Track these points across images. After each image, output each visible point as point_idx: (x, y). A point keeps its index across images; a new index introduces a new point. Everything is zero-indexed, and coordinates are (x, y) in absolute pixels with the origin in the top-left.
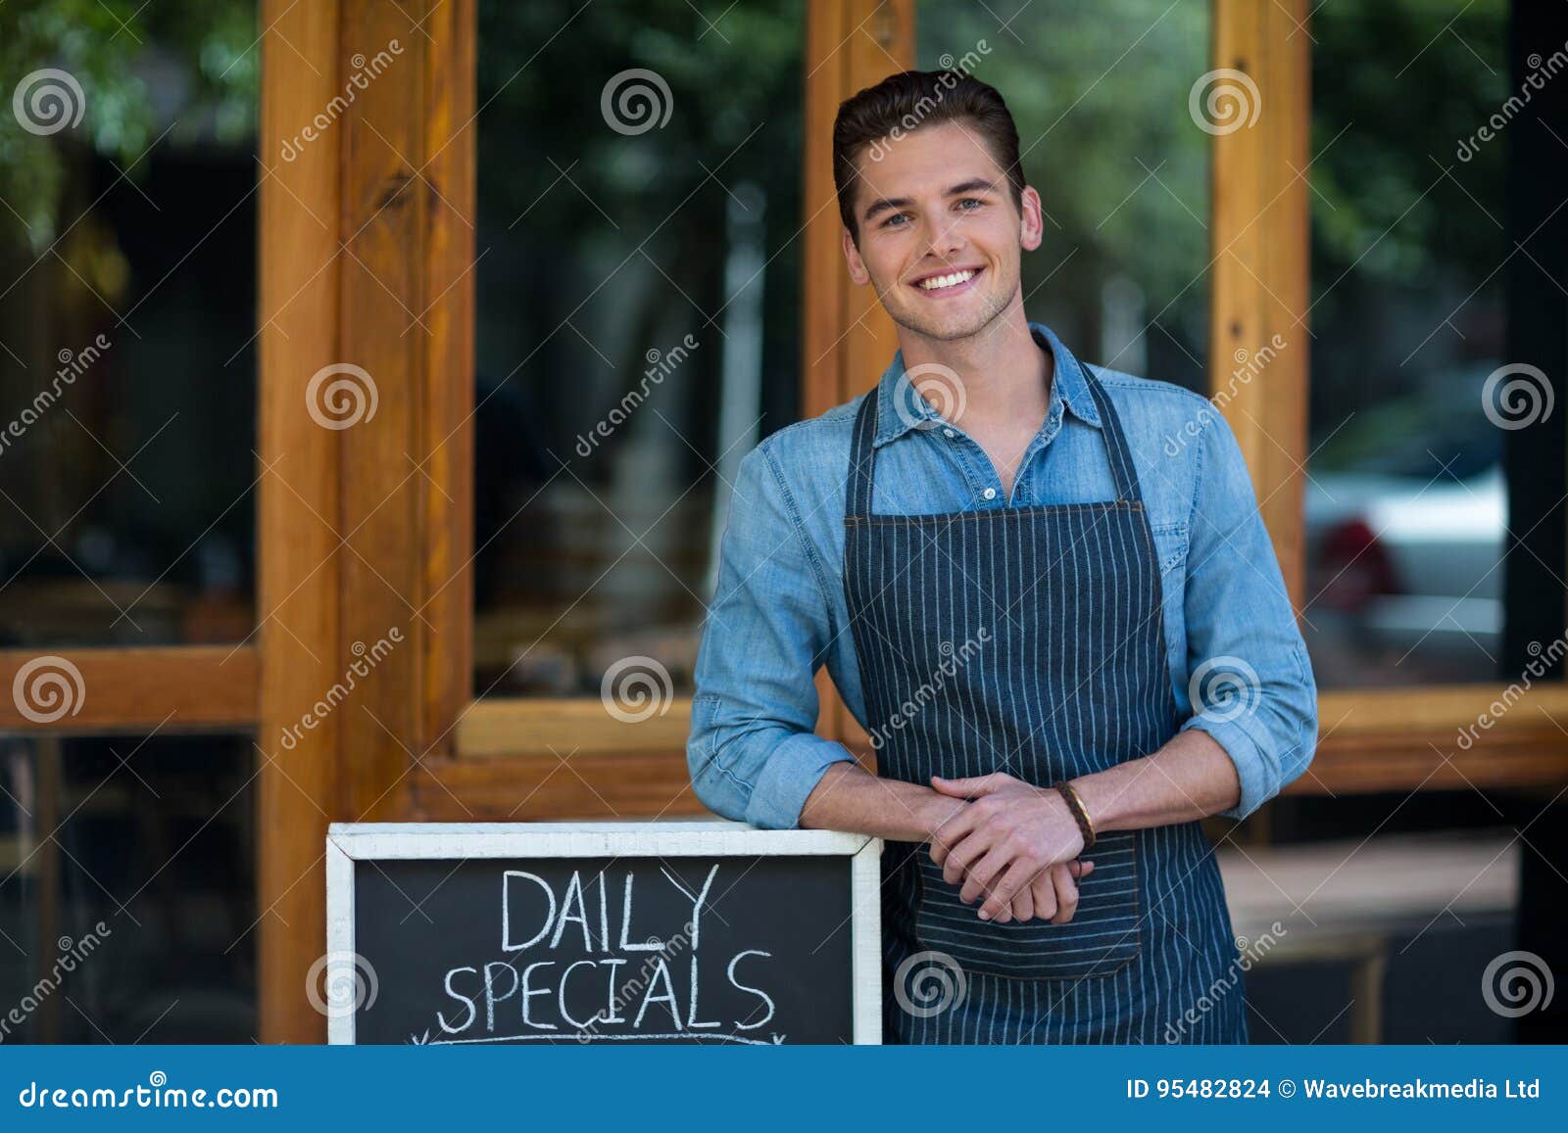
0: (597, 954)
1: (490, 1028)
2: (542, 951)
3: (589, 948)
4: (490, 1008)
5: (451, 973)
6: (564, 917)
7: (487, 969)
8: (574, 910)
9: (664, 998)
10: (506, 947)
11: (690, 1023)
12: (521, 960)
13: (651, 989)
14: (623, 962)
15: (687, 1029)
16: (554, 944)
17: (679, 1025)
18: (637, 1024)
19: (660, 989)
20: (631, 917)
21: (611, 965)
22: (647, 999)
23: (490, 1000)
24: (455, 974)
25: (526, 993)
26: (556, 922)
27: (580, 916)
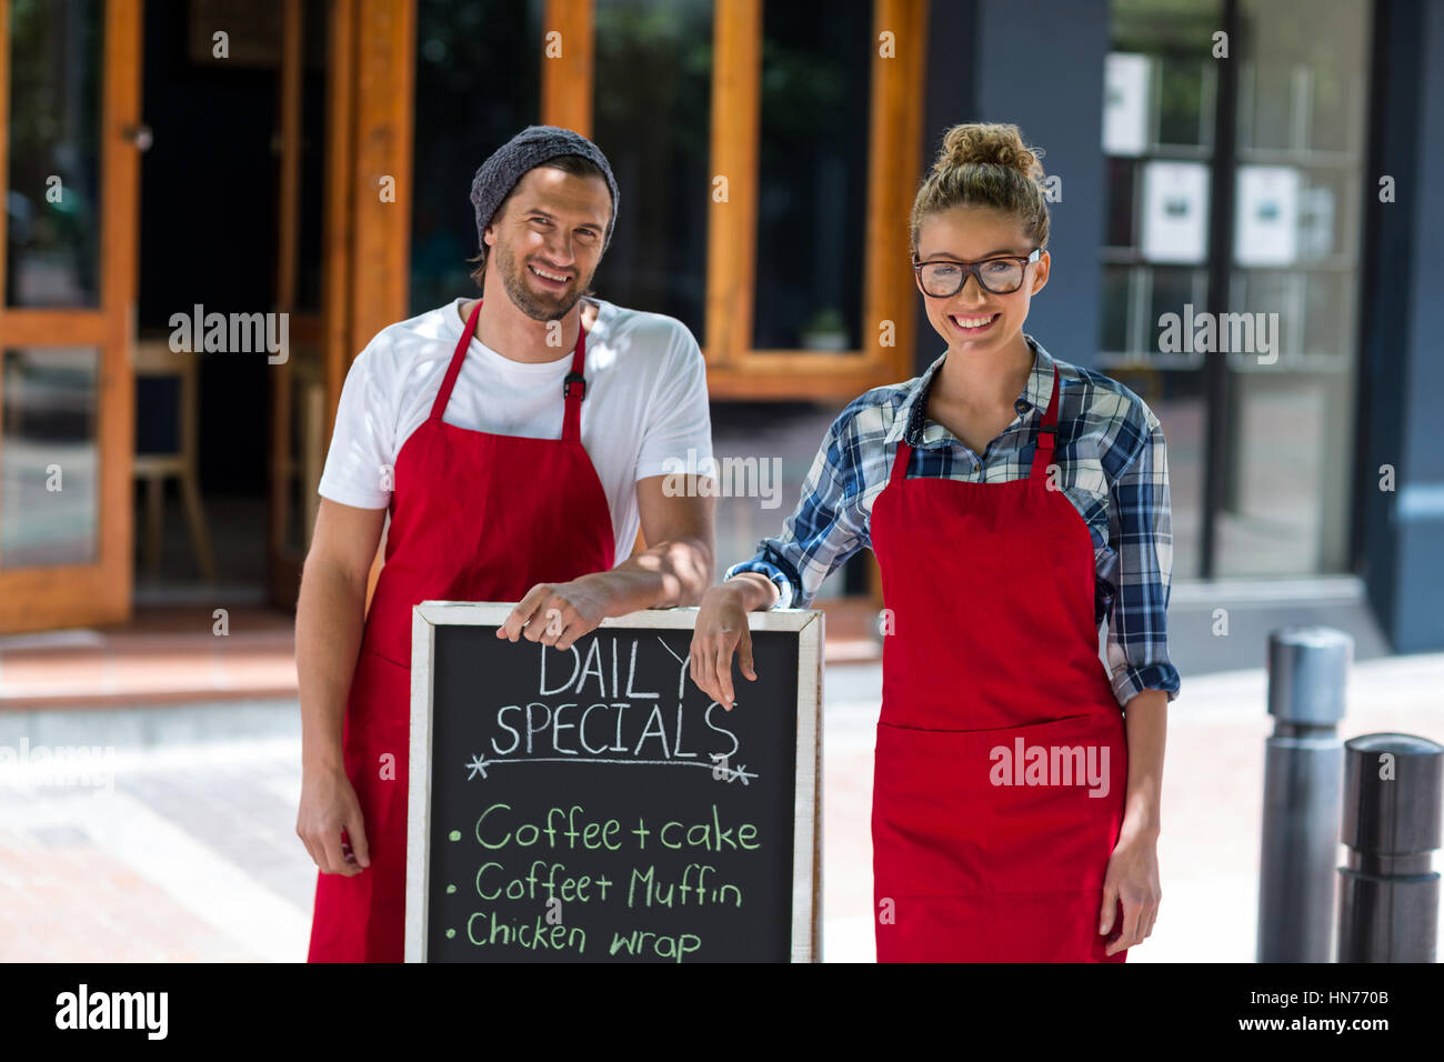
0: (609, 699)
1: (529, 751)
2: (569, 695)
3: (603, 695)
4: (530, 738)
5: (503, 709)
6: (586, 671)
7: (528, 708)
8: (593, 667)
9: (657, 734)
10: (543, 692)
11: (676, 753)
12: (553, 702)
13: (648, 727)
14: (628, 706)
15: (673, 758)
16: (578, 691)
17: (668, 756)
18: (636, 753)
19: (654, 728)
20: (635, 673)
21: (619, 708)
22: (645, 734)
23: (530, 731)
24: (506, 711)
25: (557, 727)
26: (579, 676)
27: (597, 670)
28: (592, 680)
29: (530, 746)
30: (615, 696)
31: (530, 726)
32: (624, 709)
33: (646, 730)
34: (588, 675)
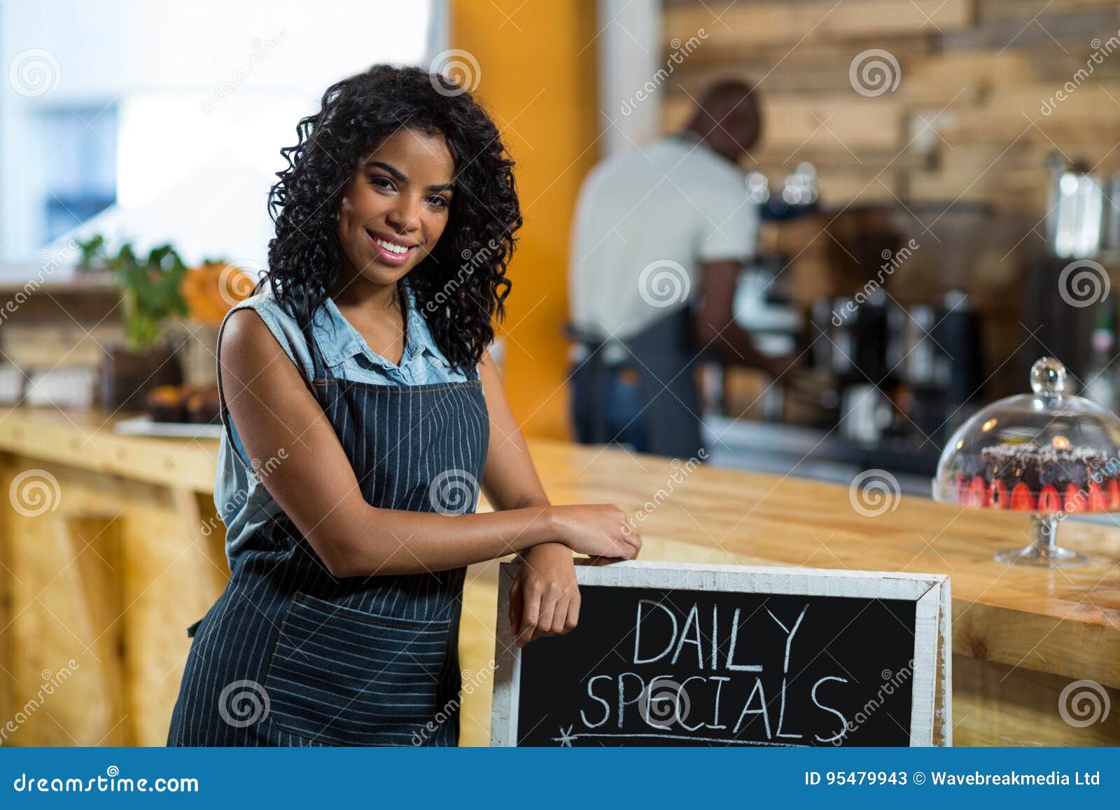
28: (689, 650)
29: (621, 720)
30: (714, 667)
31: (621, 697)
32: (723, 682)
33: (745, 708)
34: (685, 643)
